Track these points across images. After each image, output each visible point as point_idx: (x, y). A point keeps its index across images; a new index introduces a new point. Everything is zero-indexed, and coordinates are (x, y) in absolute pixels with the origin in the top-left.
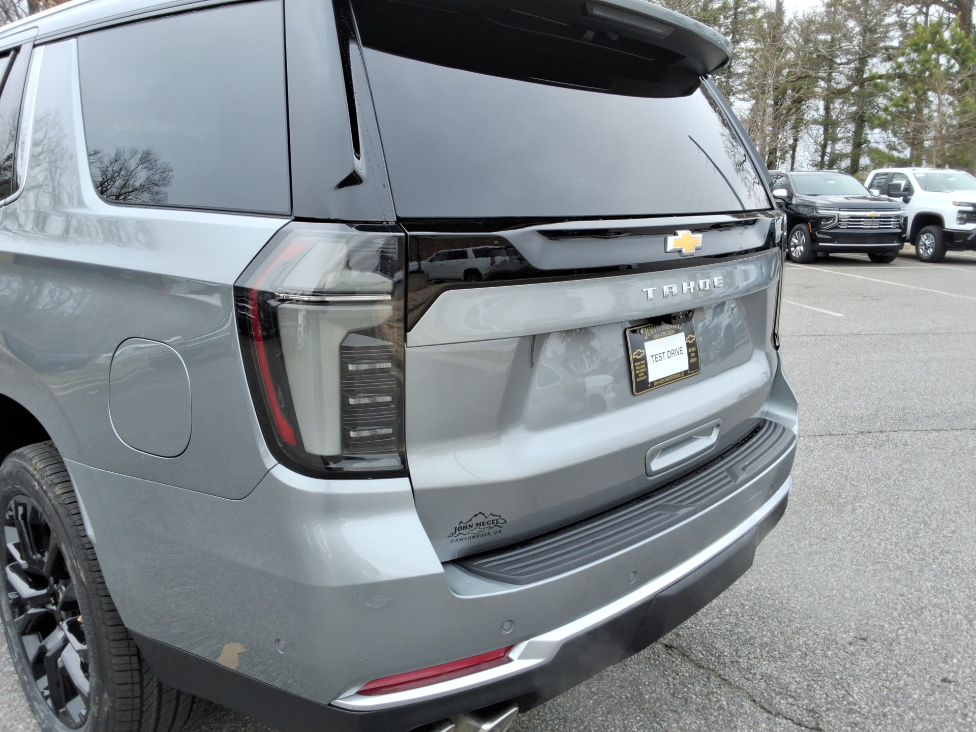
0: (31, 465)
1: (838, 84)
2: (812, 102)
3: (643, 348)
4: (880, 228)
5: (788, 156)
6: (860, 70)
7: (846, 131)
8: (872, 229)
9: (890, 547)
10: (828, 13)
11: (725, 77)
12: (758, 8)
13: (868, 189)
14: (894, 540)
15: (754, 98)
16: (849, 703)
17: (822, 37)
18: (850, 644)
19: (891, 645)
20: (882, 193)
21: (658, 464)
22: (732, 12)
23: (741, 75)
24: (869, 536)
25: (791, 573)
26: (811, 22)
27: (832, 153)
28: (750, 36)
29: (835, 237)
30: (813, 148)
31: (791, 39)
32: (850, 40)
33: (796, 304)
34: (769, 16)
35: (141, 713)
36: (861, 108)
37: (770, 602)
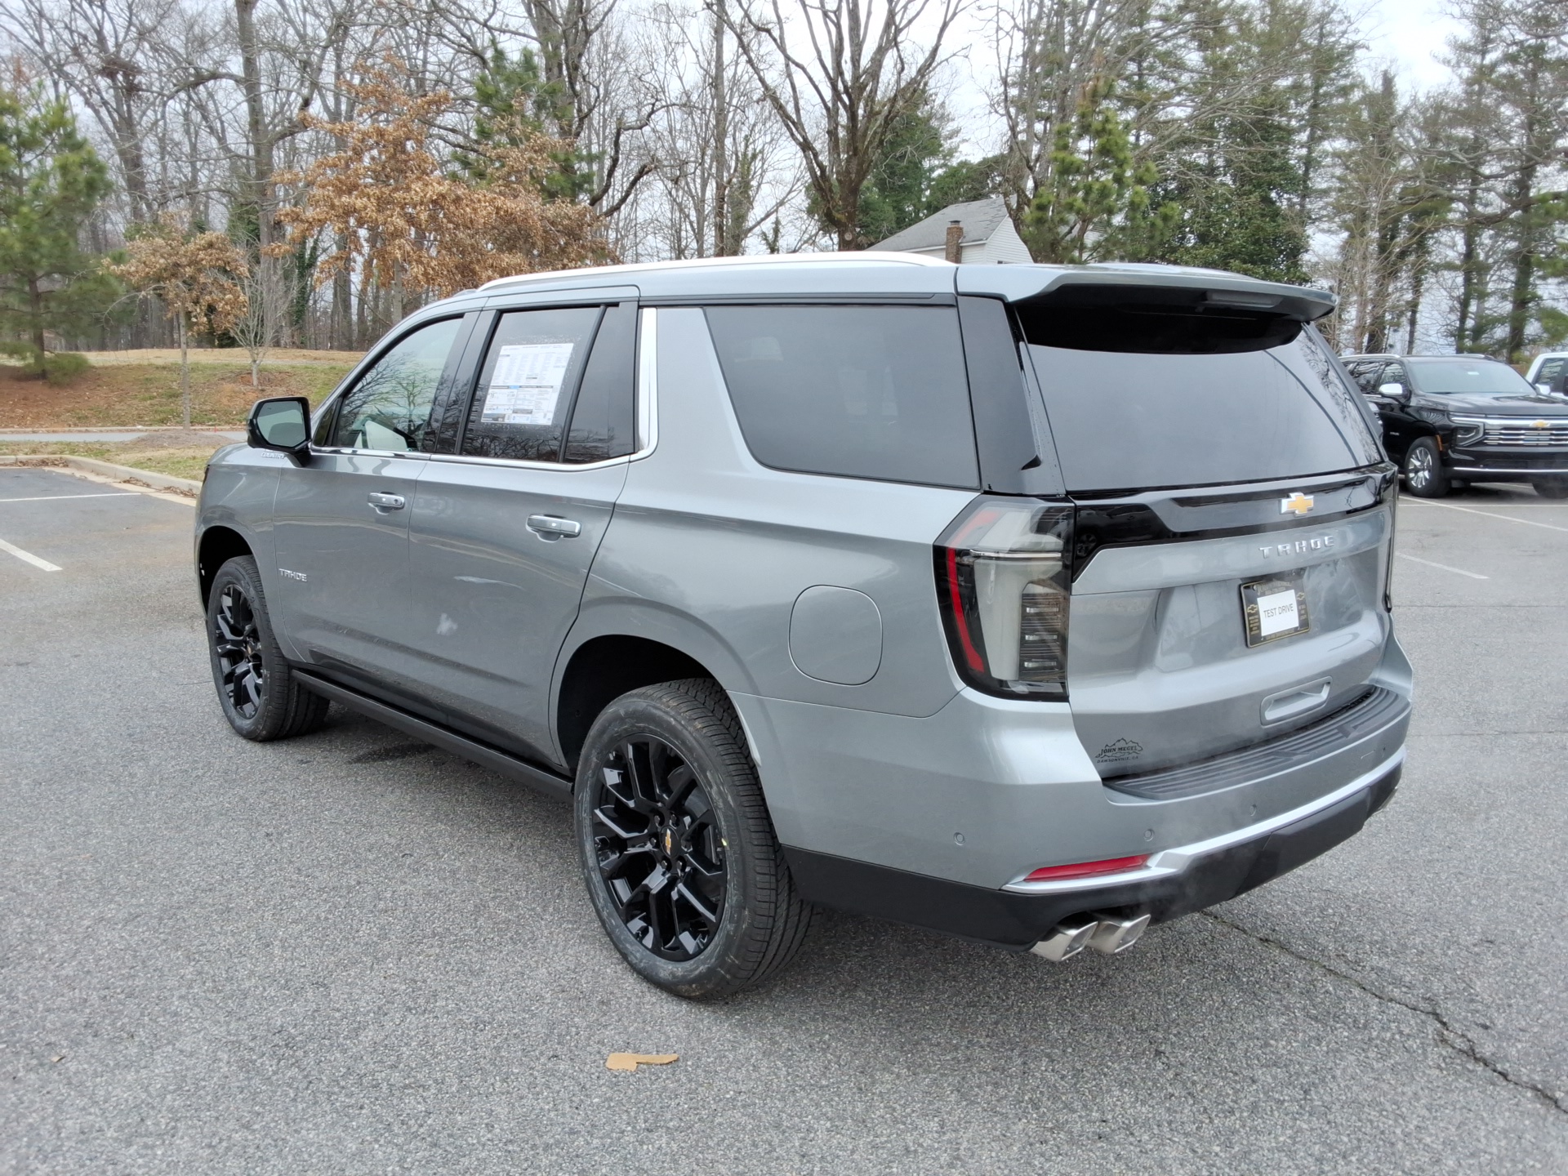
0: (662, 703)
1: (1486, 205)
2: (1445, 236)
3: (1256, 603)
4: (1551, 445)
5: (1405, 320)
6: (1523, 185)
7: (1501, 280)
8: (1537, 446)
9: (1530, 858)
10: (1469, 94)
11: (1298, 196)
12: (1353, 86)
13: (1532, 385)
14: (1536, 850)
15: (1347, 229)
16: (1470, 994)
17: (1461, 132)
18: (1475, 945)
19: (1522, 948)
20: (1554, 390)
21: (1271, 715)
22: (1310, 94)
23: (1325, 192)
24: (1505, 846)
25: (1405, 879)
26: (1439, 108)
27: (1479, 316)
28: (1340, 130)
29: (1480, 458)
30: (1446, 304)
31: (1410, 137)
32: (1507, 136)
33: (1418, 560)
34: (1370, 99)
35: (772, 933)
36: (1525, 244)
37: (1381, 905)
